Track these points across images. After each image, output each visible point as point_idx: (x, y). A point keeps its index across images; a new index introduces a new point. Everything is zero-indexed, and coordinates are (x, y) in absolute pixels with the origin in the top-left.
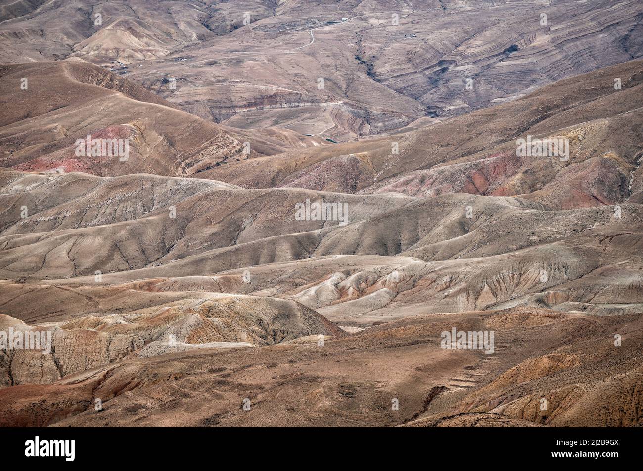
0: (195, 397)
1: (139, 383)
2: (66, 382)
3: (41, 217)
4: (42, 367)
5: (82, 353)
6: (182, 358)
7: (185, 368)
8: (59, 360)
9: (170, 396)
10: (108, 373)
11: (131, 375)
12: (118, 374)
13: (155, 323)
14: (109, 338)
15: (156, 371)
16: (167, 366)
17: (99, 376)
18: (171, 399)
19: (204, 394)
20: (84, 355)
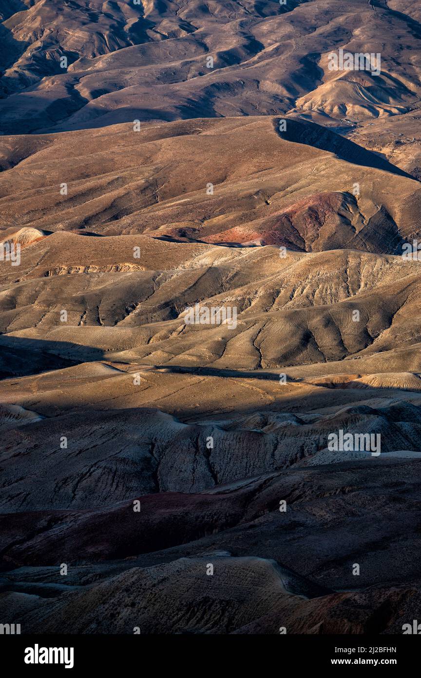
0: (363, 515)
1: (300, 495)
2: (216, 492)
3: (227, 297)
4: (193, 473)
5: (242, 458)
6: (354, 469)
7: (356, 480)
8: (214, 465)
9: (334, 513)
10: (265, 482)
11: (292, 486)
12: (277, 484)
13: (331, 425)
14: (276, 442)
15: (321, 483)
16: (335, 476)
17: (253, 486)
18: (335, 517)
19: (376, 513)
20: (245, 460)
